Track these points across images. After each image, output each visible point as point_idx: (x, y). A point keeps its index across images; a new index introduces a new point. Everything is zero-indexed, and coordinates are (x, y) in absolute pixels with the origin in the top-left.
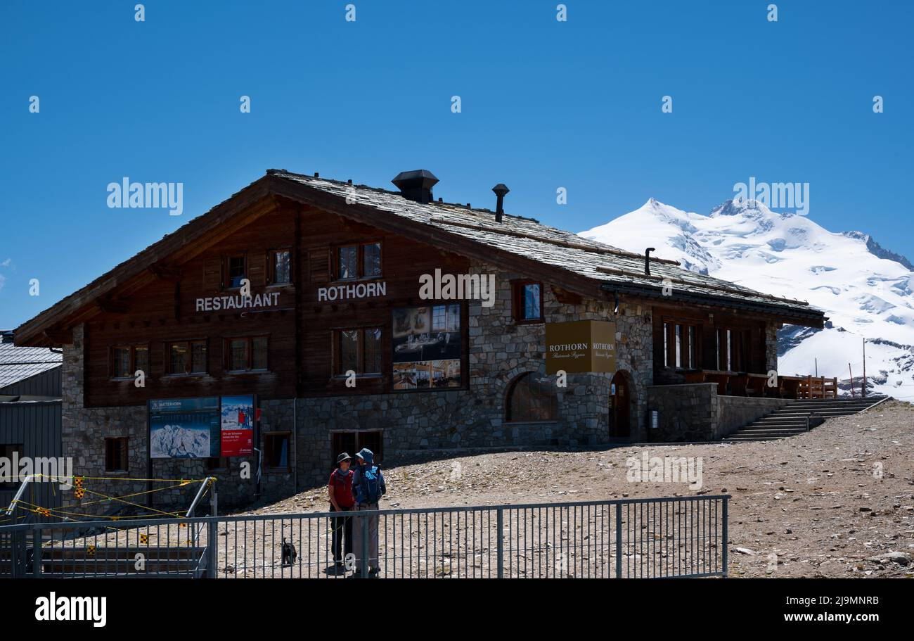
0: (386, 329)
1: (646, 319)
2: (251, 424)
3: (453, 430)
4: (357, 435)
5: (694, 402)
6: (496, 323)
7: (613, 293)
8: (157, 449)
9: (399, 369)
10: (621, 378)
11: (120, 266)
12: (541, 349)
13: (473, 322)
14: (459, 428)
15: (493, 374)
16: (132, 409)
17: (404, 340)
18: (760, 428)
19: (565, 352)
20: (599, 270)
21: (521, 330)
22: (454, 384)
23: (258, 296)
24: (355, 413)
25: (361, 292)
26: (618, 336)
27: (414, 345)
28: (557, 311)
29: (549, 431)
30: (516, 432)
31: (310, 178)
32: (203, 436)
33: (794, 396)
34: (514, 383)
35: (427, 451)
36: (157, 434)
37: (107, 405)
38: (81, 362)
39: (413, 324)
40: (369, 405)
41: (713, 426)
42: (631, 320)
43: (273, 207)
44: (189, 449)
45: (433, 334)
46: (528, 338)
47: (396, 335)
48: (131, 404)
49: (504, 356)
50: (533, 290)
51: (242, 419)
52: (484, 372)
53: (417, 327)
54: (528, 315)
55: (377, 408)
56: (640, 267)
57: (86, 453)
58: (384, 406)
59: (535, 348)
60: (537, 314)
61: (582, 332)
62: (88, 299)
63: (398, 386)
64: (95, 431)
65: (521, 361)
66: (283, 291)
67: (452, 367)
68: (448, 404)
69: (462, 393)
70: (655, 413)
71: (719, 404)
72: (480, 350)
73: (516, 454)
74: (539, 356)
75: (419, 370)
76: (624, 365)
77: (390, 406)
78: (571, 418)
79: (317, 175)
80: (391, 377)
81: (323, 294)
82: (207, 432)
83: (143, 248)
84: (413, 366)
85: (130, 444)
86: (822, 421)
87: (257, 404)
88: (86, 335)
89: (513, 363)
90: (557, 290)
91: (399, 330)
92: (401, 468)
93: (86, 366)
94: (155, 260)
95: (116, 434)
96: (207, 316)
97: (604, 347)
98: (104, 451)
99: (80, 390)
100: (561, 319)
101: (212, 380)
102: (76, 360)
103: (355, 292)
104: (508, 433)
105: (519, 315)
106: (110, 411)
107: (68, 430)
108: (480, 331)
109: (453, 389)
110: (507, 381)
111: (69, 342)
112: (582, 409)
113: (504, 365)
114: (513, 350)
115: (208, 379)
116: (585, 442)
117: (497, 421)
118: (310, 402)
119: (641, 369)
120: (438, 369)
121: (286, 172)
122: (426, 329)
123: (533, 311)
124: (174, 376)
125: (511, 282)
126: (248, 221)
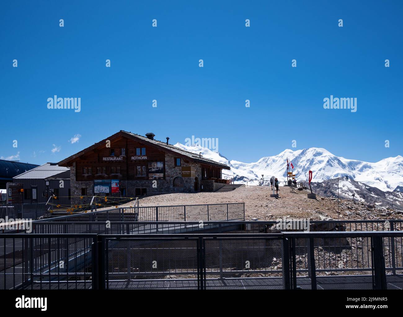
0: (147, 166)
1: (200, 167)
2: (118, 186)
3: (162, 188)
4: (141, 189)
5: (210, 184)
6: (171, 166)
7: (196, 161)
8: (96, 191)
9: (150, 175)
10: (196, 179)
11: (85, 149)
12: (181, 172)
13: (166, 166)
14: (164, 188)
15: (171, 177)
16: (88, 182)
17: (151, 169)
18: (221, 189)
19: (186, 173)
20: (192, 156)
21: (176, 168)
22: (162, 179)
23: (118, 158)
24: (141, 184)
25: (141, 158)
26: (196, 170)
27: (153, 170)
28: (184, 164)
29: (182, 189)
30: (175, 189)
31: (129, 133)
32: (107, 188)
33: (226, 183)
34: (175, 179)
35: (157, 193)
36: (96, 188)
37: (82, 181)
38: (75, 171)
39: (153, 165)
40: (144, 182)
41: (214, 189)
42: (198, 167)
43: (121, 138)
44: (104, 191)
45: (157, 168)
46: (178, 170)
47: (149, 168)
48: (87, 181)
49: (173, 173)
50: (178, 160)
51: (116, 185)
52: (169, 176)
53: (154, 166)
54: (177, 165)
55: (145, 183)
56: (198, 156)
57: (77, 191)
58: (147, 183)
59: (179, 172)
60: (180, 165)
61: (189, 169)
62: (77, 156)
63: (150, 179)
64: (79, 186)
65: (177, 174)
66: (123, 157)
67: (162, 175)
68: (161, 183)
69: (164, 180)
70: (202, 186)
71: (215, 184)
72: (168, 172)
73: (178, 194)
74: (180, 173)
75: (155, 175)
76: (197, 176)
77: (148, 183)
78: (187, 186)
79: (130, 132)
80: (148, 177)
81: (133, 158)
82: (108, 187)
83: (91, 145)
84: (153, 174)
85: (87, 189)
86: (235, 189)
87: (120, 181)
88: (76, 165)
89: (175, 175)
90: (184, 160)
91: (150, 167)
92: (154, 196)
93: (76, 171)
94: (94, 148)
95: (84, 187)
96: (106, 162)
97: (193, 172)
98: (81, 191)
99: (75, 177)
100: (185, 166)
101: (107, 176)
102: (74, 170)
103: (140, 158)
104: (174, 189)
105: (176, 165)
106: (82, 182)
107: (72, 186)
108: (167, 168)
109: (162, 180)
110: (173, 178)
111: (72, 166)
112: (189, 184)
113: (173, 175)
114: (175, 172)
115: (106, 175)
116: (190, 191)
117: (172, 187)
118: (130, 181)
119: (200, 177)
120: (159, 175)
121: (124, 131)
122: (156, 167)
123: (178, 164)
124: (98, 175)
125: (174, 158)
126: (115, 141)
